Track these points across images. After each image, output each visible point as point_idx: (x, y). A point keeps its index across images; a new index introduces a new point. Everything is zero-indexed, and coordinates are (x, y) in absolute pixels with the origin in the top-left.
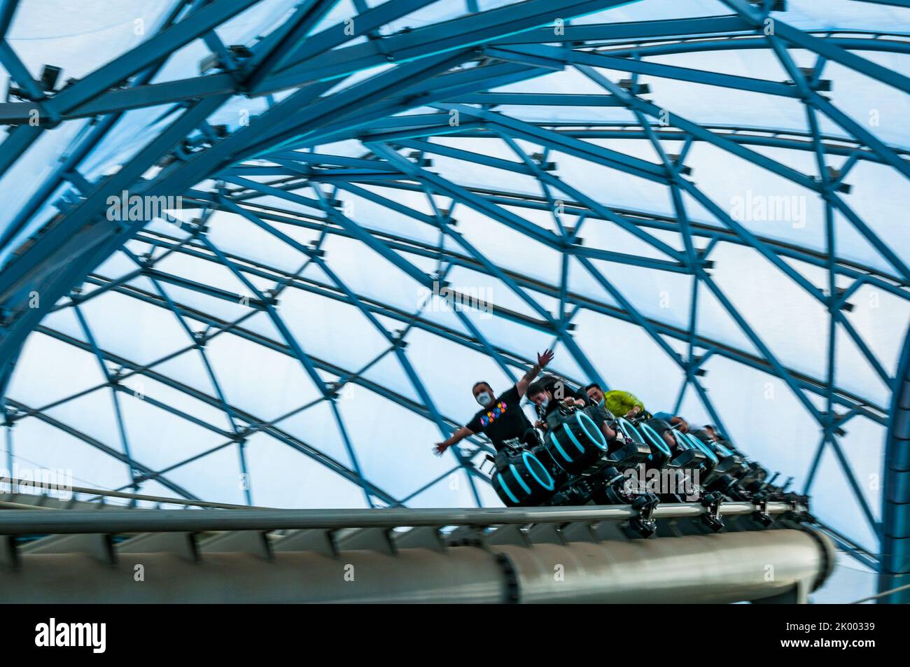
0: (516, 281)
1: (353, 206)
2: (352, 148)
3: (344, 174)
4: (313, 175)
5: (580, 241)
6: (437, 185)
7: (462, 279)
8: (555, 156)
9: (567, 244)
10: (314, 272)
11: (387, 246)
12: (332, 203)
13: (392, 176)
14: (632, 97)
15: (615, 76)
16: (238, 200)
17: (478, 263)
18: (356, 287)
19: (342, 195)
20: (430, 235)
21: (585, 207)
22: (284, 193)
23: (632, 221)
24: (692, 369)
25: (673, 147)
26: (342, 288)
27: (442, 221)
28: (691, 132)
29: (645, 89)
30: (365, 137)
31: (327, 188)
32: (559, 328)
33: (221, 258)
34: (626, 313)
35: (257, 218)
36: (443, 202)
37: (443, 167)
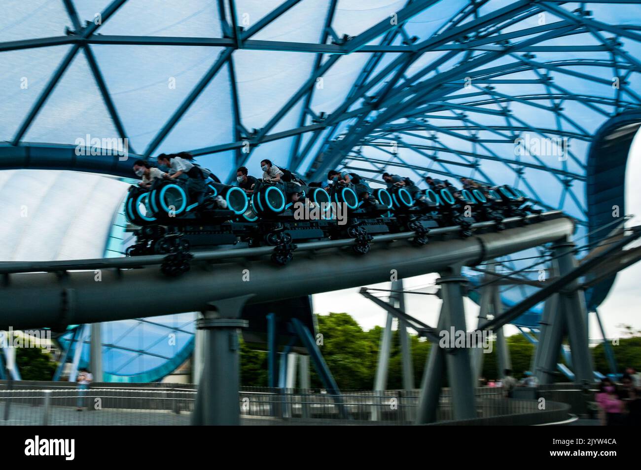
0: (460, 153)
1: (405, 138)
2: (402, 121)
3: (401, 129)
4: (392, 130)
5: (477, 138)
6: (430, 128)
7: (441, 155)
8: (467, 113)
9: (474, 139)
10: (395, 160)
11: (417, 148)
12: (397, 139)
13: (416, 127)
14: (489, 91)
15: (484, 85)
16: (369, 142)
17: (446, 150)
18: (409, 163)
19: (402, 135)
20: (430, 143)
21: (479, 127)
22: (382, 137)
23: (494, 129)
24: (519, 172)
25: (504, 104)
26: (404, 164)
27: (433, 138)
28: (510, 99)
29: (492, 88)
30: (407, 117)
31: (396, 134)
32: (474, 166)
33: (367, 160)
34: (495, 158)
35: (376, 146)
36: (433, 132)
37: (432, 122)
